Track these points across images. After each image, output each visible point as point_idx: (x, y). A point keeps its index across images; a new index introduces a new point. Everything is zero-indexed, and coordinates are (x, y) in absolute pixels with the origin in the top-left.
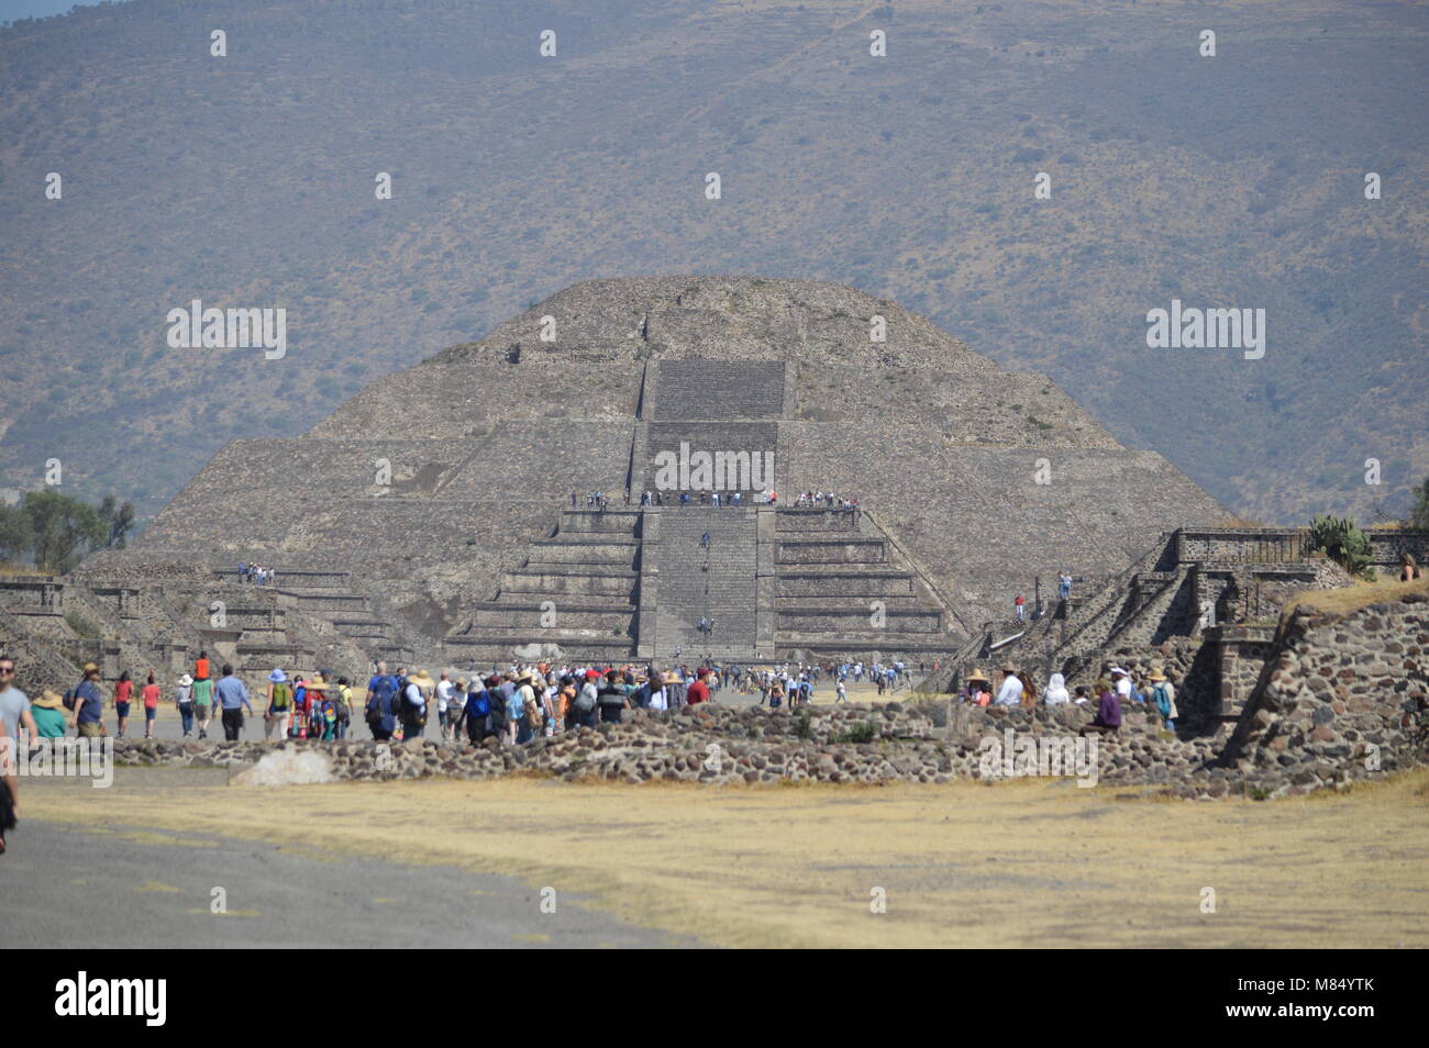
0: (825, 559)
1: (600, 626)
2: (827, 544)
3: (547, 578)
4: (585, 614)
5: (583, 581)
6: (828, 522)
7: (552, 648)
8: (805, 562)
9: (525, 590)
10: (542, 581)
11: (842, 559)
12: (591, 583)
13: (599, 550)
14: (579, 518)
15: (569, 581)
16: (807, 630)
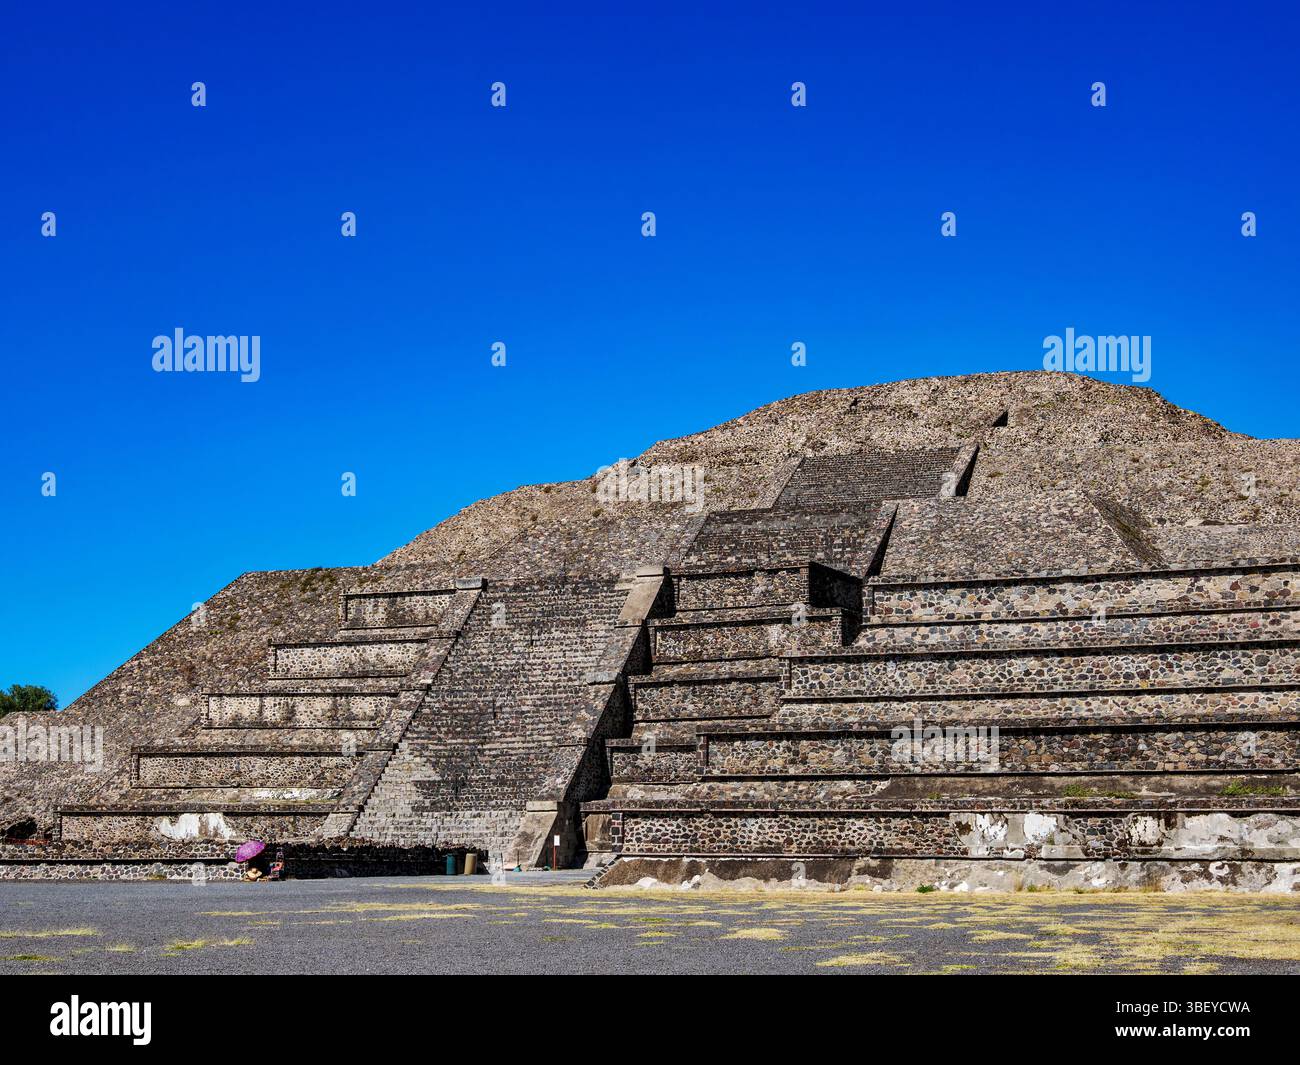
0: (731, 652)
1: (319, 782)
2: (737, 624)
3: (269, 701)
4: (297, 759)
5: (322, 705)
6: (758, 590)
7: (215, 820)
8: (697, 659)
9: (236, 724)
10: (262, 706)
11: (761, 650)
12: (335, 708)
13: (371, 652)
14: (369, 605)
15: (301, 705)
16: (658, 780)
